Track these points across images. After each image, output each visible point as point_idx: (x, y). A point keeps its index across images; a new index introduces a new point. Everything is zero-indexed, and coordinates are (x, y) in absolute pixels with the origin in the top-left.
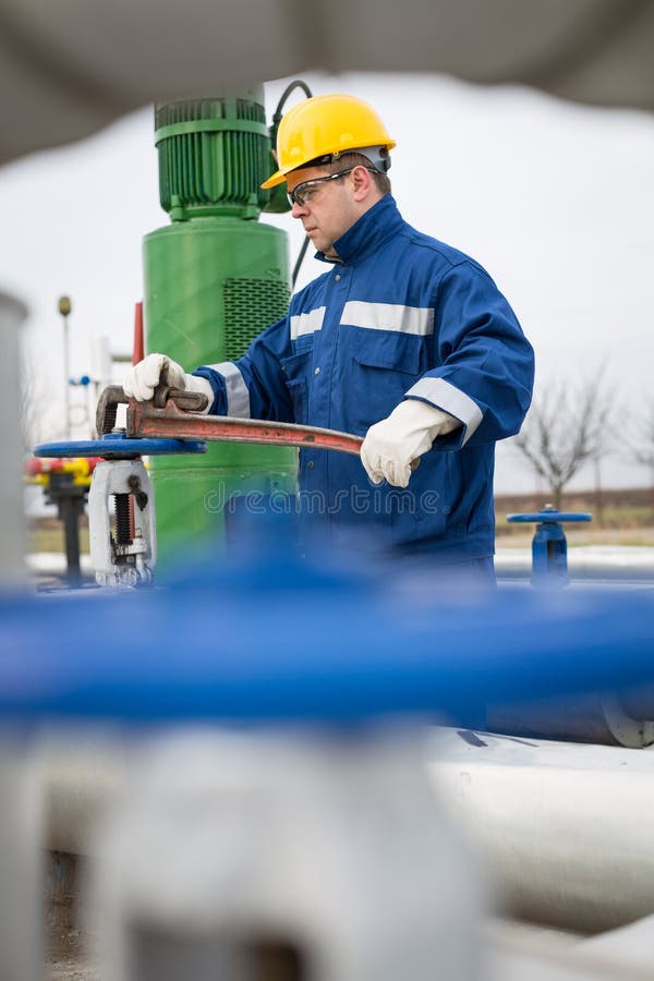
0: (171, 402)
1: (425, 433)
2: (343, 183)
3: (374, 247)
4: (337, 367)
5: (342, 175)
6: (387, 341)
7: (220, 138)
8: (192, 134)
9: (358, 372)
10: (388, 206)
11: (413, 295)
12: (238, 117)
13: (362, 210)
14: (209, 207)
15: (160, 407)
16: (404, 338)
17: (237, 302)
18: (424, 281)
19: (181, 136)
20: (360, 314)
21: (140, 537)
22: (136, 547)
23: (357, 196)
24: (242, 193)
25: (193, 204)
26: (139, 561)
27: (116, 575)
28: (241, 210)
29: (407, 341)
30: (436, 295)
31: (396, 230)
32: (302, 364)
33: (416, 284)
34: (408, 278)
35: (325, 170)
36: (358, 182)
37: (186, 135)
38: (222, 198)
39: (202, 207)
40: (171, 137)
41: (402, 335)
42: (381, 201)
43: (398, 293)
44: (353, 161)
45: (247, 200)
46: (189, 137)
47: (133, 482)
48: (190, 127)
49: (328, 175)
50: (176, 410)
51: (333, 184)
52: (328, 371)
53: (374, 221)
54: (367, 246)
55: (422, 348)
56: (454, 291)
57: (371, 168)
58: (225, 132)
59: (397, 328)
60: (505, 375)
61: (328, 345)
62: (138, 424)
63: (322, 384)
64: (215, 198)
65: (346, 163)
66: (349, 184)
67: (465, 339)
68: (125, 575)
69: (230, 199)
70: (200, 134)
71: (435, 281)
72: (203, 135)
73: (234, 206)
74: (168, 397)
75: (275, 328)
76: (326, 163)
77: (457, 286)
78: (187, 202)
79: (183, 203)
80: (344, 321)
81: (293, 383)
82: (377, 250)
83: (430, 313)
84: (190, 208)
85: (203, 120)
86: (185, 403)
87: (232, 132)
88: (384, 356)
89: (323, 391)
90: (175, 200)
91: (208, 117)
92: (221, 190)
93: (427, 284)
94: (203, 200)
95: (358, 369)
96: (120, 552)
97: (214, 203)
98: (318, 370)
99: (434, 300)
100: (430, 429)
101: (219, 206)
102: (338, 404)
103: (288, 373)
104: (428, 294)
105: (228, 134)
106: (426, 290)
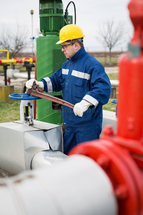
0: (37, 89)
1: (87, 106)
2: (73, 45)
3: (79, 58)
4: (70, 84)
5: (73, 44)
6: (80, 80)
7: (53, 17)
8: (47, 17)
9: (74, 86)
10: (82, 50)
11: (86, 71)
12: (57, 13)
13: (76, 51)
14: (50, 33)
15: (35, 90)
16: (84, 80)
17: (55, 55)
18: (88, 68)
19: (44, 17)
20: (76, 73)
21: (30, 115)
22: (29, 117)
23: (76, 48)
24: (57, 30)
25: (47, 32)
26: (30, 120)
27: (25, 122)
28: (57, 33)
29: (84, 81)
30: (90, 72)
31: (84, 55)
32: (64, 81)
33: (87, 68)
34: (85, 67)
35: (69, 43)
36: (76, 46)
37: (45, 17)
38: (53, 31)
39: (49, 33)
40: (42, 17)
41: (84, 79)
42: (81, 49)
43: (83, 70)
44: (75, 41)
45: (58, 31)
46: (46, 17)
47: (29, 104)
48: (46, 15)
49: (70, 44)
50: (38, 91)
51: (71, 46)
52: (69, 84)
53: (80, 53)
54: (78, 58)
55: (87, 82)
56: (94, 72)
57: (79, 42)
58: (54, 17)
59: (83, 78)
60: (103, 93)
61: (69, 79)
62: (30, 92)
63: (68, 87)
64: (51, 31)
65: (74, 41)
66: (74, 46)
67: (96, 83)
68: (27, 122)
69: (55, 31)
70: (48, 17)
71: (90, 69)
72: (49, 17)
73: (56, 33)
74: (36, 88)
75: (59, 70)
76: (69, 41)
77: (95, 70)
78: (46, 32)
79: (45, 32)
80: (72, 74)
81: (62, 84)
82: (79, 59)
83: (89, 75)
84: (46, 33)
85: (49, 14)
86: (40, 89)
87: (55, 16)
88: (80, 83)
89: (68, 89)
90: (43, 31)
91: (50, 13)
92: (53, 30)
93: (89, 69)
94: (49, 31)
95: (74, 85)
96: (26, 118)
97: (52, 32)
98: (67, 84)
99: (90, 73)
100: (88, 106)
101: (52, 33)
102: (70, 92)
103: (61, 82)
104: (89, 71)
105: (55, 17)
106: (88, 70)
